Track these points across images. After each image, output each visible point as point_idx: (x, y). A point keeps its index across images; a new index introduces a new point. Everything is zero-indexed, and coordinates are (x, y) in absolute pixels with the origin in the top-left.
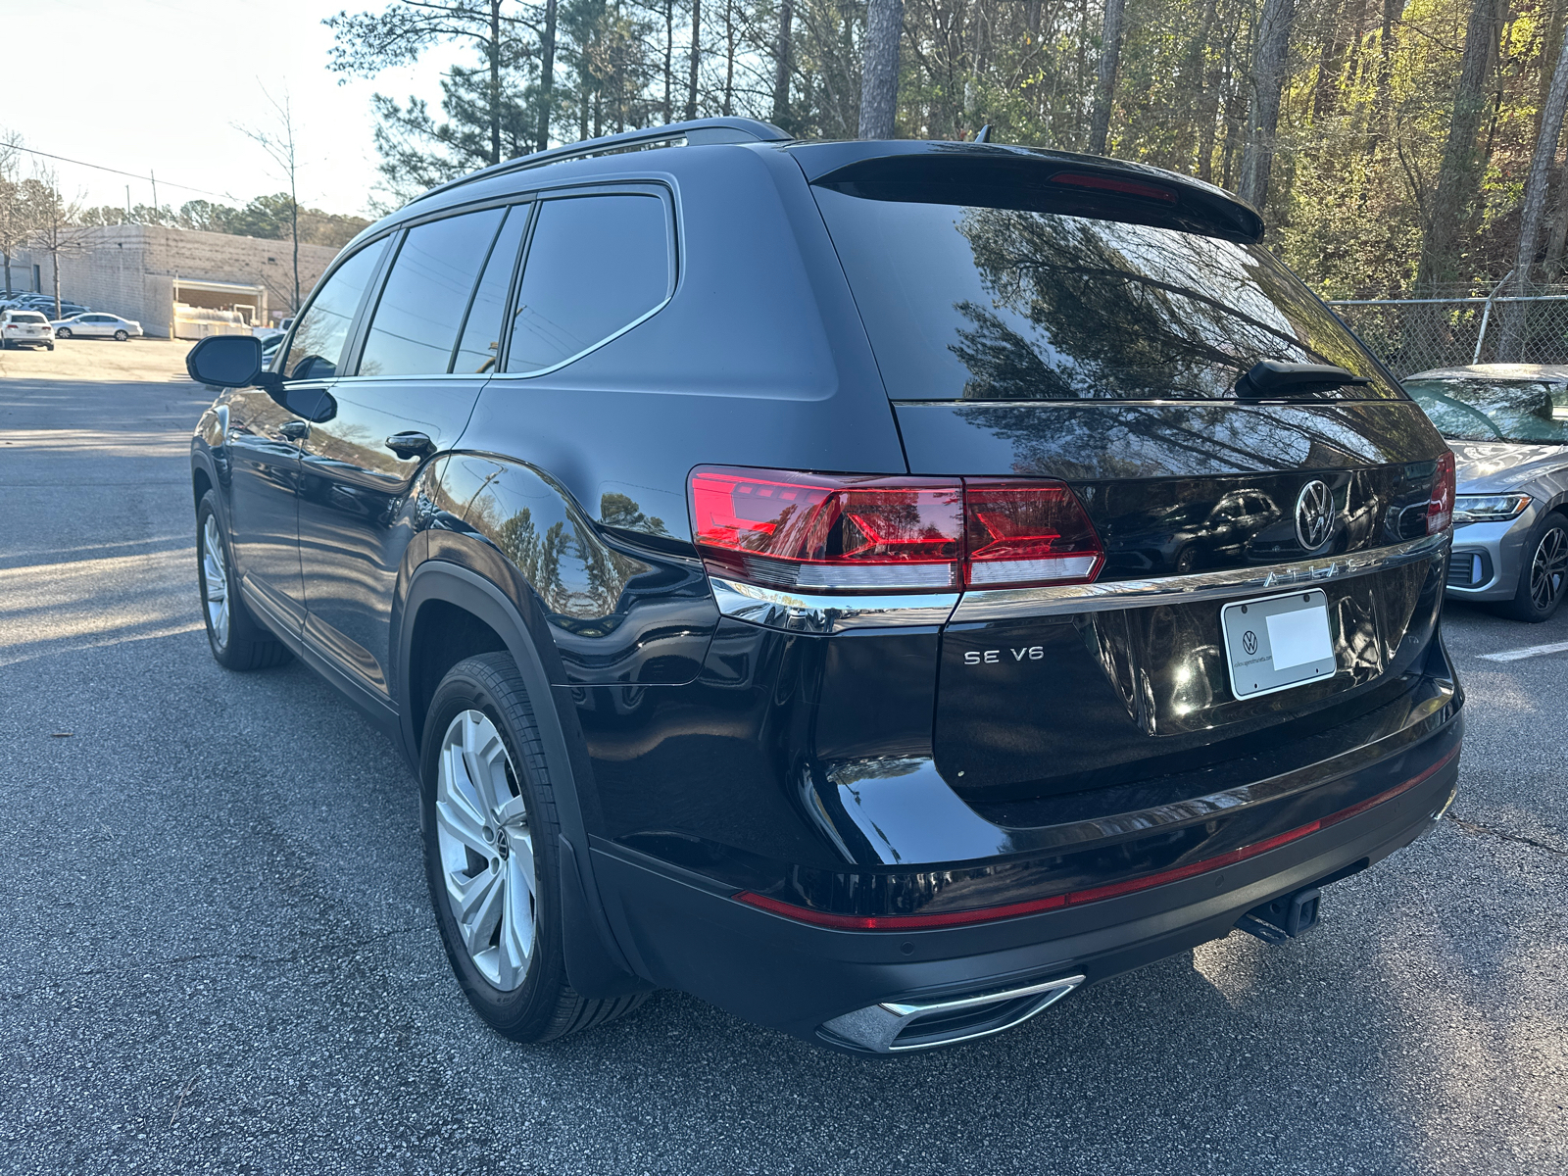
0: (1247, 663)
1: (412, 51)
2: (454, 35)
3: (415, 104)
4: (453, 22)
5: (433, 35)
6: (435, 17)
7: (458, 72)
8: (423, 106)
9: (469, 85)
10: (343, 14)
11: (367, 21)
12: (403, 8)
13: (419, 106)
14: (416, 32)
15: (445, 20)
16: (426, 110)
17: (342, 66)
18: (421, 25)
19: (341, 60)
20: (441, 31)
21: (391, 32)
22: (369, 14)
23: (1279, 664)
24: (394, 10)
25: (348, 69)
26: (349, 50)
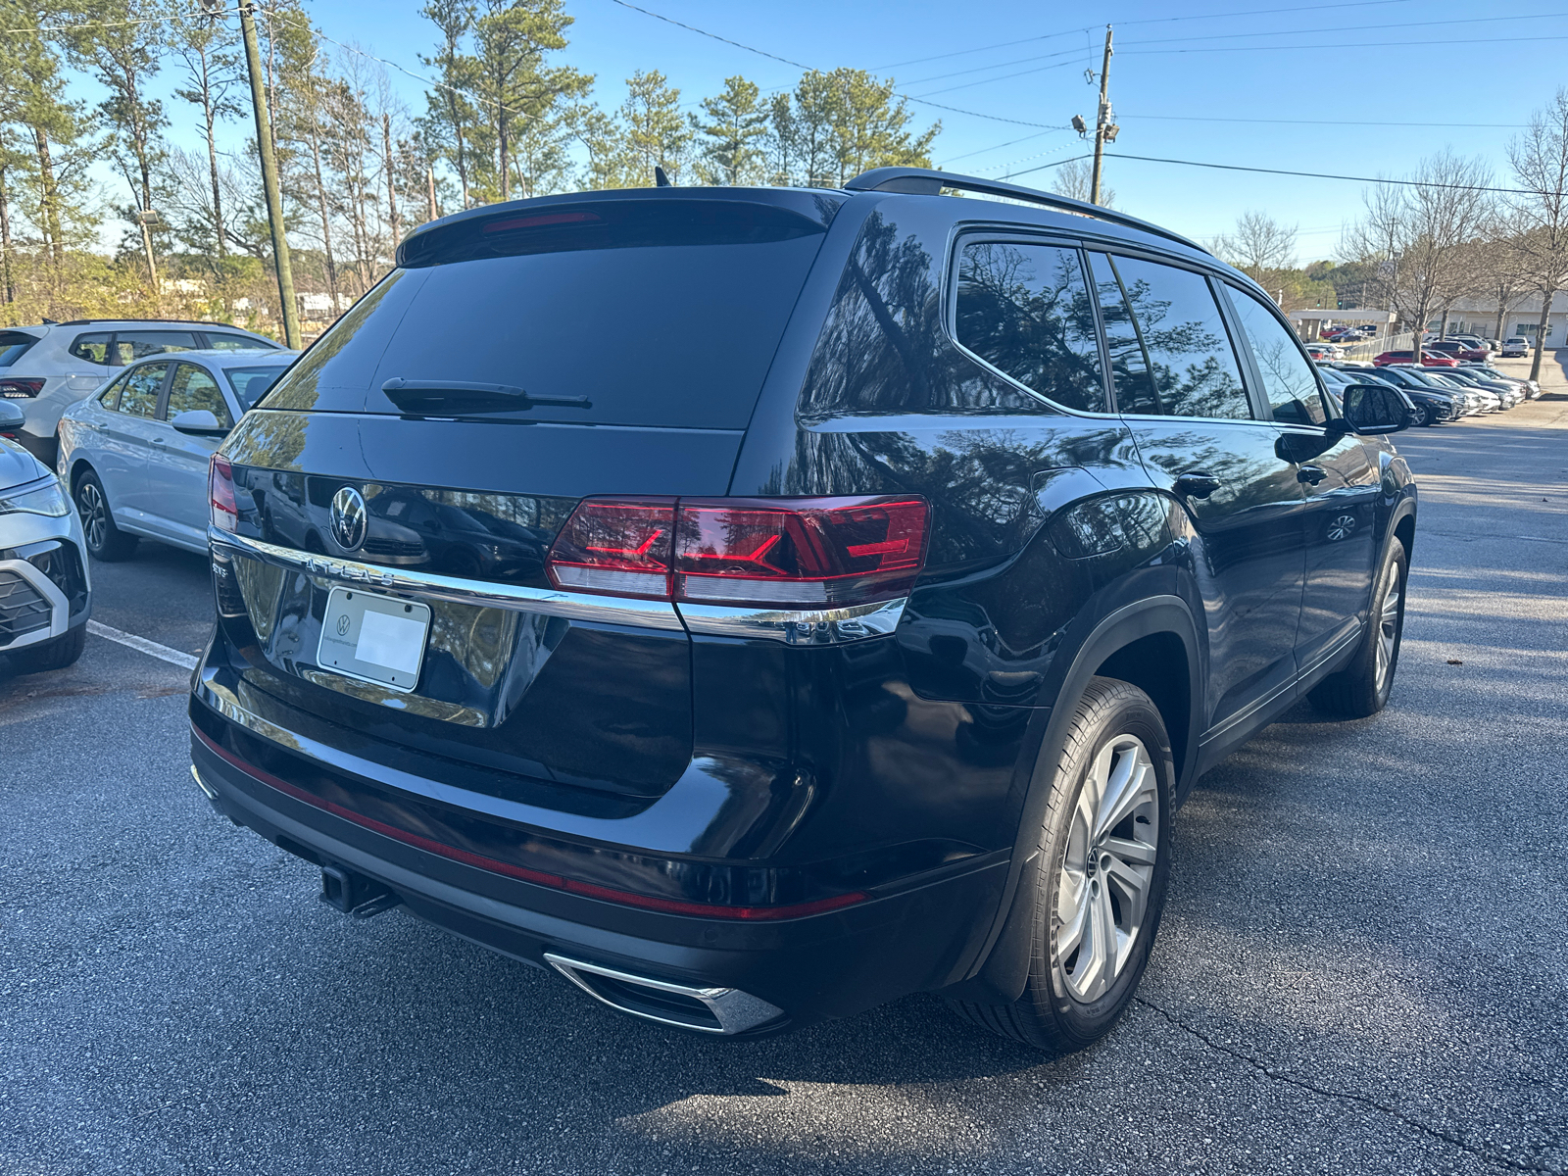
0: (334, 641)
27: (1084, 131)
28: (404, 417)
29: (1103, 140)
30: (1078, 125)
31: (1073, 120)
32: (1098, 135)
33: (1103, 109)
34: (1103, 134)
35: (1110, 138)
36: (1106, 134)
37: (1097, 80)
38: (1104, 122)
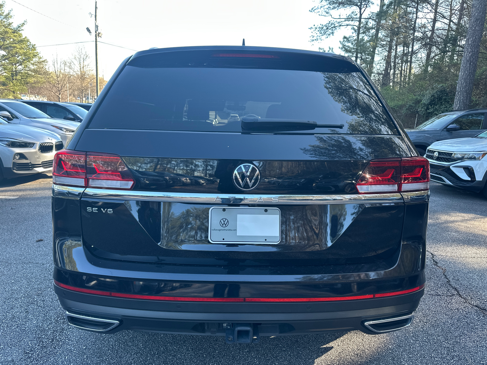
0: (219, 230)
1: (333, 33)
2: (347, 26)
3: (330, 49)
4: (347, 22)
5: (340, 27)
6: (341, 22)
7: (345, 37)
8: (332, 49)
9: (348, 41)
10: (314, 25)
11: (321, 26)
12: (332, 21)
13: (331, 49)
14: (335, 27)
15: (344, 22)
16: (333, 50)
17: (313, 40)
18: (336, 25)
19: (313, 39)
20: (343, 26)
21: (327, 28)
22: (322, 25)
23: (240, 232)
24: (330, 22)
25: (315, 41)
26: (316, 35)
27: (91, 33)
28: (243, 133)
29: (97, 37)
30: (88, 30)
31: (86, 28)
32: (96, 35)
33: (97, 27)
34: (97, 35)
35: (100, 36)
36: (98, 35)
37: (94, 16)
38: (97, 31)
